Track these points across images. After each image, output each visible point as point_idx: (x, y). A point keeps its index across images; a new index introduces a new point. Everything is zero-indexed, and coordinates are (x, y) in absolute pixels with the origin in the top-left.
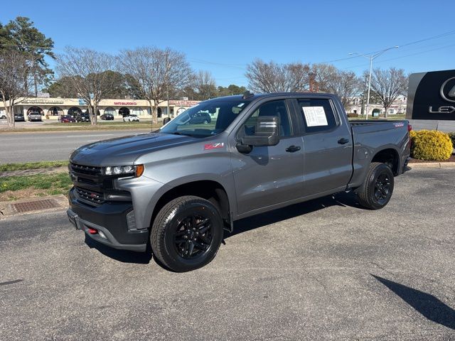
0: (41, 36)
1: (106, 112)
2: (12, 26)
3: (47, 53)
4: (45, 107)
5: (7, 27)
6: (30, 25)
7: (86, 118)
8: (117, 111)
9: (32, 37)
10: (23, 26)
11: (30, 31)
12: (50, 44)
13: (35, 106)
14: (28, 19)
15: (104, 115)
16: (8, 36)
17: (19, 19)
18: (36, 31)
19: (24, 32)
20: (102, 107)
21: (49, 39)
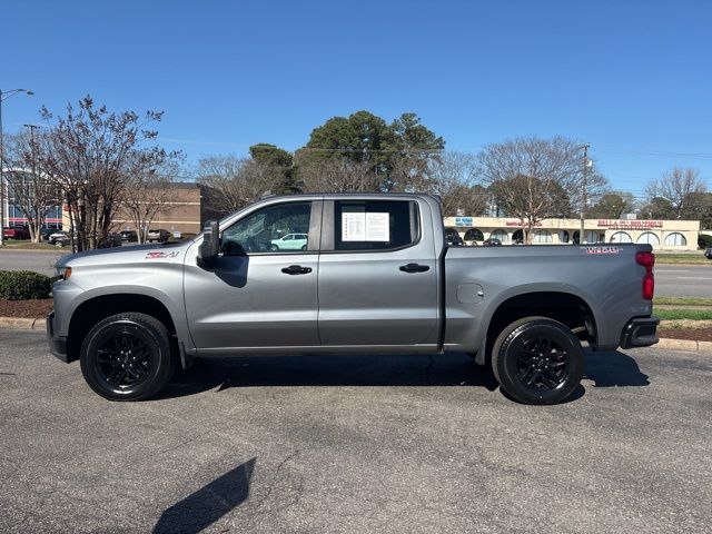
0: (430, 135)
1: (493, 237)
2: (395, 126)
3: (433, 157)
5: (389, 127)
6: (416, 122)
8: (511, 235)
9: (419, 137)
10: (407, 125)
11: (415, 131)
12: (440, 144)
14: (414, 115)
15: (489, 240)
16: (390, 139)
17: (404, 116)
18: (422, 129)
19: (408, 132)
20: (487, 229)
21: (441, 139)
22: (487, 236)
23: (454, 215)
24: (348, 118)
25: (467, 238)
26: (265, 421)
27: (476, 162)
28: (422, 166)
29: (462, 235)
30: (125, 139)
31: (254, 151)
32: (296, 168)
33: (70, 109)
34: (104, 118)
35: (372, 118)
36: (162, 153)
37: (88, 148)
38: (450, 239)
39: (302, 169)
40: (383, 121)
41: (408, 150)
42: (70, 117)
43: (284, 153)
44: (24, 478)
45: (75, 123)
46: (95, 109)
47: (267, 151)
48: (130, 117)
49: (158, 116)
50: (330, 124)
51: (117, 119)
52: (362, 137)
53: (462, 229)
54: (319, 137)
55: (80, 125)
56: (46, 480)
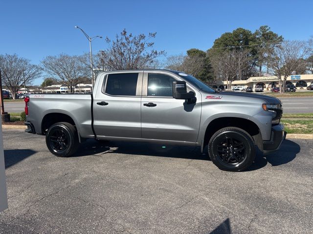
0: (275, 35)
2: (257, 33)
3: (277, 47)
4: (267, 82)
5: (253, 34)
6: (268, 30)
7: (291, 89)
9: (269, 37)
10: (263, 32)
11: (267, 34)
12: (281, 39)
13: (261, 82)
14: (267, 27)
15: (310, 86)
16: (254, 40)
17: (261, 28)
18: (271, 33)
19: (263, 35)
20: (309, 81)
21: (281, 37)
22: (309, 84)
23: (290, 74)
24: (232, 32)
25: (297, 85)
26: (226, 191)
27: (307, 45)
28: (271, 52)
29: (295, 84)
30: (140, 48)
31: (189, 52)
32: (208, 58)
33: (117, 37)
34: (131, 39)
35: (244, 31)
36: (156, 53)
37: (125, 54)
38: (288, 87)
39: (210, 58)
40: (250, 32)
41: (263, 43)
42: (117, 40)
43: (202, 52)
44: (109, 219)
45: (120, 42)
46: (128, 35)
47: (194, 52)
48: (143, 37)
49: (154, 35)
50: (223, 37)
51: (137, 38)
52: (239, 41)
53: (295, 81)
54: (218, 43)
55: (122, 44)
56: (120, 222)
